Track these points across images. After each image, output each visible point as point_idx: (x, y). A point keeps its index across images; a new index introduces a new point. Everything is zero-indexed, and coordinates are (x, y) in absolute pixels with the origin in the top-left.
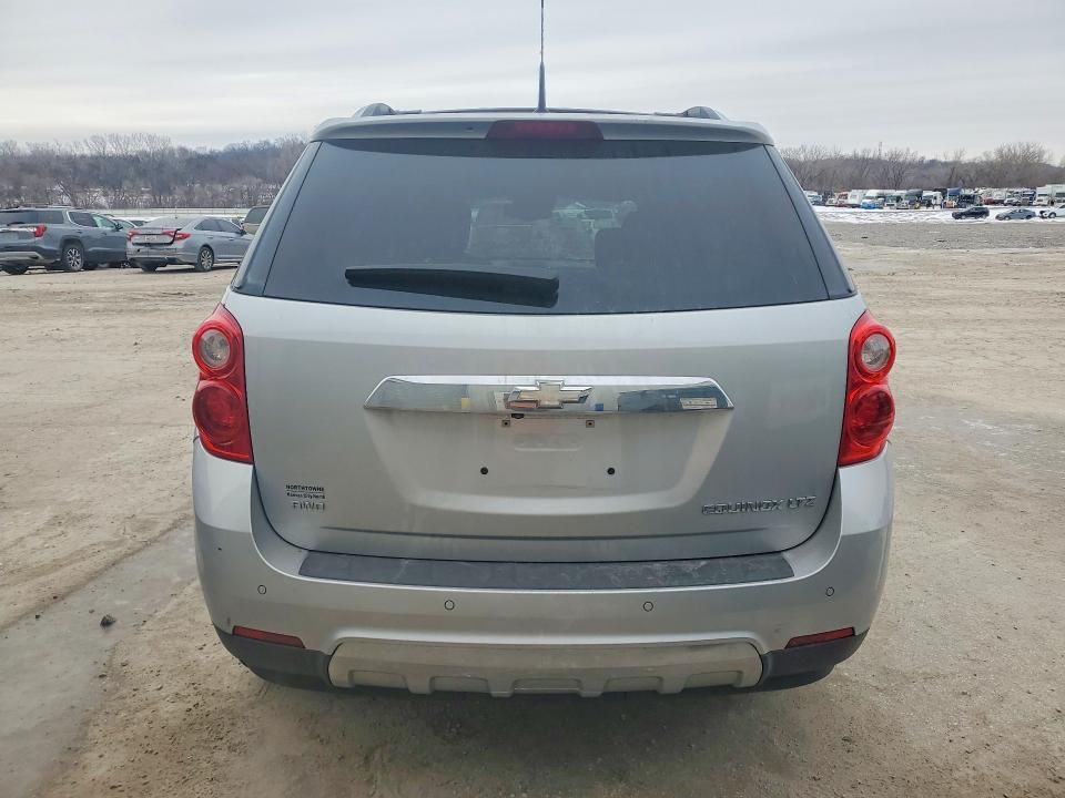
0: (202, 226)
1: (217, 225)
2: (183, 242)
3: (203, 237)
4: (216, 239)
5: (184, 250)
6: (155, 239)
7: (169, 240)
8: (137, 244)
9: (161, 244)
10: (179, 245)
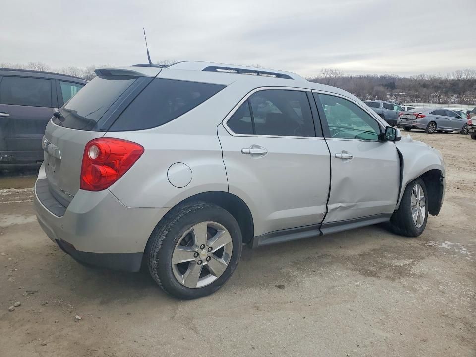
0: (434, 113)
1: (444, 113)
2: (421, 119)
3: (433, 118)
4: (440, 119)
5: (421, 122)
6: (409, 117)
7: (415, 117)
8: (403, 118)
9: (411, 119)
10: (419, 120)
